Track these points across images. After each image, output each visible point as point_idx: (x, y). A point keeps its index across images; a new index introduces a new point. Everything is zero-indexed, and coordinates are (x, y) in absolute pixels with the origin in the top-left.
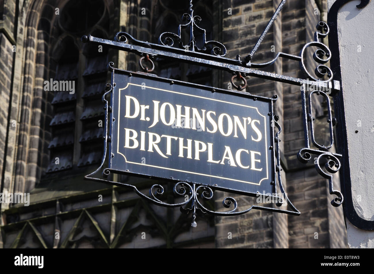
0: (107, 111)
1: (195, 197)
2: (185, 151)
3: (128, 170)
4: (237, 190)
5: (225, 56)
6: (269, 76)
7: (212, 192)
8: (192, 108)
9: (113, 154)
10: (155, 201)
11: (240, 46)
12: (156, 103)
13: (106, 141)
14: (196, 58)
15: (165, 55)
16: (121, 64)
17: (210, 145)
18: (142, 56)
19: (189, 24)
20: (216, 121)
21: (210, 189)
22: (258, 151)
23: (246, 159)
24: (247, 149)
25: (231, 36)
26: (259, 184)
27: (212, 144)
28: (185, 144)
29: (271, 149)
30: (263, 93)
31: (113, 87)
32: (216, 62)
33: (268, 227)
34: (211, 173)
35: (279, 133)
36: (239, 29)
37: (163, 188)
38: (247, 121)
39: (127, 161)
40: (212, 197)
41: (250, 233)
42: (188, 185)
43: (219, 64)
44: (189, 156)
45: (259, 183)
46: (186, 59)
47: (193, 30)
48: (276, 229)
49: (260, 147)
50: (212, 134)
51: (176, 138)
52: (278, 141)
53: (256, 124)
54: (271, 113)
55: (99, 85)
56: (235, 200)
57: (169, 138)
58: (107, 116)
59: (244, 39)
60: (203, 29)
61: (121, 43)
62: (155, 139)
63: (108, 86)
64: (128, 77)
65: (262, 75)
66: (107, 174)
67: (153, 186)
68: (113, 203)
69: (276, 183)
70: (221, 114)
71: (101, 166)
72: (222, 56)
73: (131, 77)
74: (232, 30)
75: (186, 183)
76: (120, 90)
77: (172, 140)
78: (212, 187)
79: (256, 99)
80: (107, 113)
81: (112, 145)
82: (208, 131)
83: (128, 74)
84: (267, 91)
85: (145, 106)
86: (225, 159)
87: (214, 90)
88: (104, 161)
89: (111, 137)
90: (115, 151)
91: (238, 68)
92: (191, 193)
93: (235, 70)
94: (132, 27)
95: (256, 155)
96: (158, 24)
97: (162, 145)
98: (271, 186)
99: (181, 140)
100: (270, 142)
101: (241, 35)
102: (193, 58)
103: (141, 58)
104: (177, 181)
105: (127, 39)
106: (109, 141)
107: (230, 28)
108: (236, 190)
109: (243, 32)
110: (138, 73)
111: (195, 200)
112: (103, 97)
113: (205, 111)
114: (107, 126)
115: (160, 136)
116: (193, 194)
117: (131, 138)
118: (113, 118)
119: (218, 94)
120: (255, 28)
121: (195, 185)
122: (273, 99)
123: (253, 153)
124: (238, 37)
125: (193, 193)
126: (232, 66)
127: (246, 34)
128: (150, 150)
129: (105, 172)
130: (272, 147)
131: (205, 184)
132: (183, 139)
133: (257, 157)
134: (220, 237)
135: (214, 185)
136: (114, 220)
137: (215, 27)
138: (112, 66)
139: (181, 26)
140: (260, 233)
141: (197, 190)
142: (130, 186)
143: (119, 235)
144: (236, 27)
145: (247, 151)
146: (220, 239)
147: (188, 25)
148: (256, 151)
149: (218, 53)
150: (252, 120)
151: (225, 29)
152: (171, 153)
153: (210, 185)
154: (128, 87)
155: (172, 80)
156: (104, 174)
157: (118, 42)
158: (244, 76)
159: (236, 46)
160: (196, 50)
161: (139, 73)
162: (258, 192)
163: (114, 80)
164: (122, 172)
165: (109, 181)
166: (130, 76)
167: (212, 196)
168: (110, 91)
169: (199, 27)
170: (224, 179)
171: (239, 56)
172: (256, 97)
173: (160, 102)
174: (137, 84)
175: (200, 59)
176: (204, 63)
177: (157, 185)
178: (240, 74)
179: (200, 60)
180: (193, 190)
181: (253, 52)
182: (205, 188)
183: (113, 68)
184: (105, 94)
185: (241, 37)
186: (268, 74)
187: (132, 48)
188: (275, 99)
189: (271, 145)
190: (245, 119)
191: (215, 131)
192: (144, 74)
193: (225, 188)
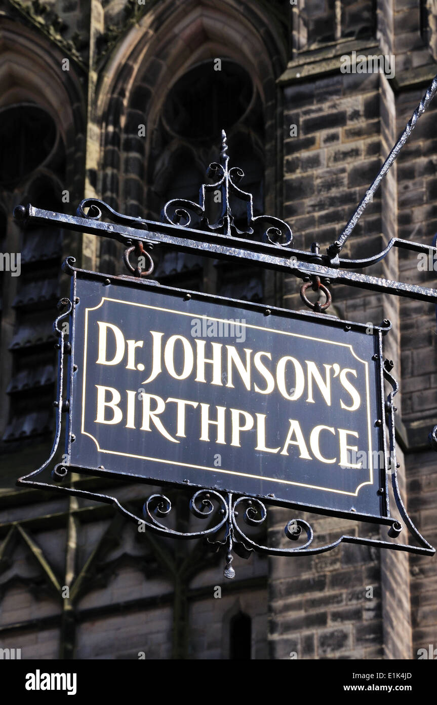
0: (63, 352)
1: (231, 519)
2: (213, 430)
3: (102, 467)
4: (313, 506)
5: (289, 245)
6: (374, 283)
7: (265, 508)
8: (227, 346)
9: (73, 435)
10: (155, 527)
11: (317, 208)
12: (157, 336)
13: (60, 410)
14: (233, 249)
15: (174, 243)
16: (88, 242)
17: (261, 418)
18: (129, 246)
19: (220, 183)
20: (273, 371)
21: (260, 502)
22: (354, 430)
23: (329, 445)
24: (331, 426)
25: (300, 190)
26: (356, 494)
27: (265, 416)
28: (213, 415)
29: (379, 425)
30: (362, 299)
31: (75, 306)
32: (272, 257)
33: (371, 560)
34: (262, 473)
35: (394, 395)
36: (315, 176)
37: (169, 501)
38: (332, 371)
39: (101, 448)
40: (263, 519)
41: (335, 570)
42: (219, 497)
43: (277, 261)
44: (221, 439)
45: (354, 492)
46: (214, 251)
47: (228, 195)
48: (386, 563)
49: (356, 420)
50: (265, 395)
51: (195, 404)
52: (392, 410)
53: (350, 377)
54: (379, 356)
55: (46, 282)
56: (308, 525)
57: (181, 404)
58: (62, 361)
59: (324, 195)
60: (246, 194)
61: (90, 220)
62: (154, 406)
63: (65, 303)
64: (103, 286)
65: (362, 281)
66: (61, 475)
67: (151, 498)
68: (71, 511)
69: (387, 492)
70: (281, 357)
71: (50, 459)
72: (284, 245)
73: (109, 285)
74: (302, 177)
75: (214, 492)
76: (87, 310)
77: (188, 408)
78: (264, 501)
79: (350, 328)
80: (63, 356)
81: (71, 418)
82: (257, 389)
83: (103, 280)
84: (370, 295)
85: (136, 342)
86: (290, 446)
87: (268, 312)
88: (55, 450)
89: (69, 401)
90: (77, 431)
91: (314, 269)
92: (223, 511)
93: (309, 273)
94: (109, 171)
95: (349, 437)
96: (158, 166)
97: (169, 418)
98: (379, 497)
99: (205, 408)
100: (376, 412)
101: (320, 188)
102: (228, 248)
103: (129, 248)
104: (197, 489)
105: (100, 212)
106: (66, 409)
107: (298, 174)
108: (310, 505)
109: (322, 182)
110: (121, 278)
111: (232, 525)
112: (55, 324)
113: (251, 351)
114: (62, 381)
115: (165, 399)
116: (227, 513)
117: (108, 404)
118: (73, 365)
119: (277, 318)
120: (345, 175)
121: (231, 495)
122: (381, 329)
123: (343, 434)
124: (313, 193)
125: (227, 511)
126: (302, 265)
127: (328, 186)
128: (146, 427)
129: (57, 470)
130: (380, 421)
131: (250, 494)
132: (208, 405)
133: (351, 440)
134: (279, 579)
135: (269, 496)
136: (72, 544)
137: (269, 172)
138: (72, 264)
139: (205, 187)
140: (356, 572)
141: (235, 505)
142: (107, 498)
143: (82, 574)
144: (310, 172)
145: (332, 430)
146: (278, 582)
147: (219, 185)
148: (348, 428)
149: (276, 239)
150: (341, 369)
151: (288, 176)
152: (186, 433)
153: (261, 496)
154: (103, 305)
155: (188, 291)
156: (56, 474)
157: (84, 218)
158: (327, 285)
159: (310, 209)
160: (234, 233)
161: (124, 278)
162: (353, 509)
163: (75, 292)
164: (91, 470)
165: (66, 489)
166: (107, 283)
167: (265, 517)
168: (68, 313)
169: (239, 190)
170: (286, 484)
171: (317, 245)
172: (349, 325)
173: (163, 334)
174: (120, 300)
175: (242, 251)
176: (249, 258)
177: (159, 495)
178: (319, 279)
179: (242, 253)
180: (228, 506)
181: (344, 238)
182: (250, 502)
183: (73, 268)
184: (59, 318)
185: (320, 191)
186: (373, 280)
187: (111, 229)
188: (386, 329)
189: (378, 419)
190: (328, 367)
191: (270, 390)
192: (134, 281)
193: (289, 502)
